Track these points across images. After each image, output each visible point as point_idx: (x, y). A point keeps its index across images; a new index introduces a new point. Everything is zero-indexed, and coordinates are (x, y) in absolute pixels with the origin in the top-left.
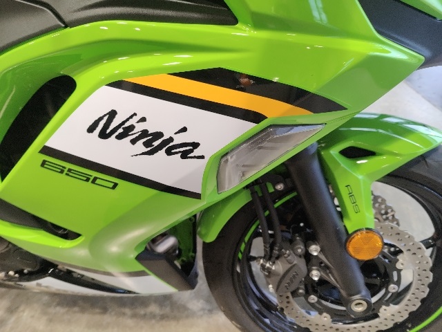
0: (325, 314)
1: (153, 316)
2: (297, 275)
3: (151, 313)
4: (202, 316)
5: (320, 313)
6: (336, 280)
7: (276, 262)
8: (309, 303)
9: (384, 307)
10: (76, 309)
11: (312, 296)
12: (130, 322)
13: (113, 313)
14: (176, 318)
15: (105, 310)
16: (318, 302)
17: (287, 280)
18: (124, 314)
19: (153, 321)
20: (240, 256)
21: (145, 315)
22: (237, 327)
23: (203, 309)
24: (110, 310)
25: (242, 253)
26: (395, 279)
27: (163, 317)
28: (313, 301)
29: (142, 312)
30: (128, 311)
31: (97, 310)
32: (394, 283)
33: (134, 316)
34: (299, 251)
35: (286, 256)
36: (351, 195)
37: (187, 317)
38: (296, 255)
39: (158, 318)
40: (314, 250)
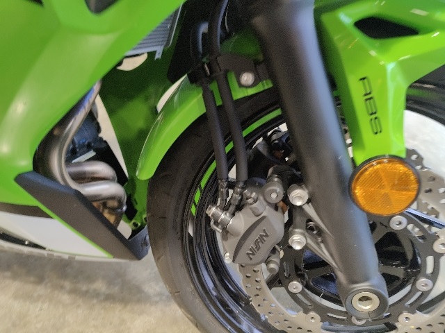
0: (312, 314)
1: (96, 294)
2: (267, 236)
3: (95, 290)
4: (157, 303)
5: (306, 311)
6: (331, 255)
7: (237, 214)
8: (289, 292)
9: (405, 314)
10: (8, 274)
11: (295, 282)
12: (66, 298)
13: (49, 285)
14: (124, 301)
15: (40, 280)
16: (302, 293)
17: (250, 243)
18: (62, 287)
19: (95, 301)
20: (194, 210)
21: (87, 292)
22: (188, 318)
23: (160, 294)
24: (47, 280)
25: (196, 206)
26: (430, 269)
27: (109, 298)
28: (294, 291)
29: (84, 288)
30: (67, 285)
31: (32, 279)
32: (427, 277)
33: (73, 291)
34: (274, 196)
35: (250, 201)
36: (369, 97)
37: (139, 301)
38: (269, 203)
39: (102, 298)
40: (299, 197)
